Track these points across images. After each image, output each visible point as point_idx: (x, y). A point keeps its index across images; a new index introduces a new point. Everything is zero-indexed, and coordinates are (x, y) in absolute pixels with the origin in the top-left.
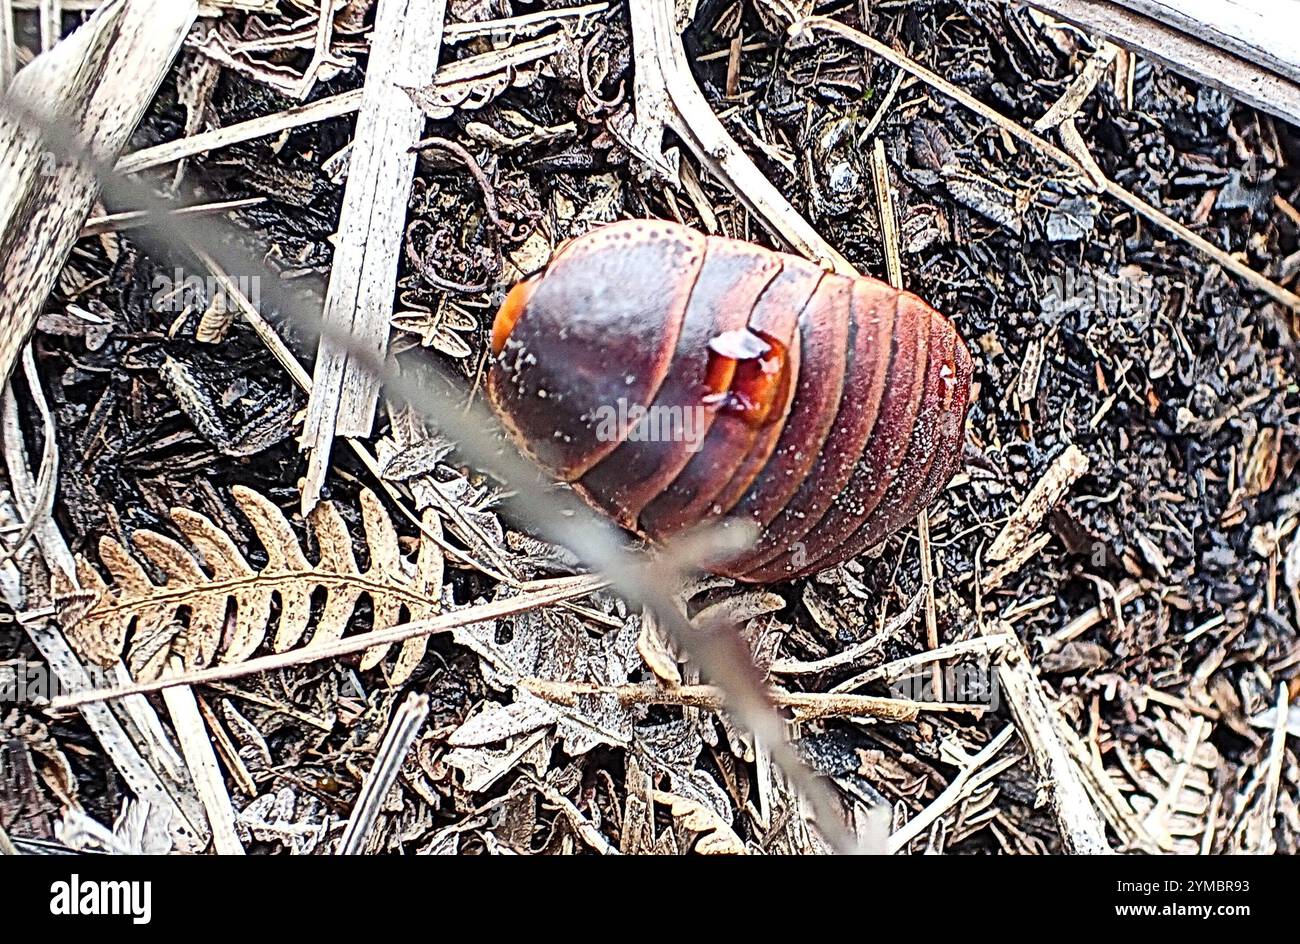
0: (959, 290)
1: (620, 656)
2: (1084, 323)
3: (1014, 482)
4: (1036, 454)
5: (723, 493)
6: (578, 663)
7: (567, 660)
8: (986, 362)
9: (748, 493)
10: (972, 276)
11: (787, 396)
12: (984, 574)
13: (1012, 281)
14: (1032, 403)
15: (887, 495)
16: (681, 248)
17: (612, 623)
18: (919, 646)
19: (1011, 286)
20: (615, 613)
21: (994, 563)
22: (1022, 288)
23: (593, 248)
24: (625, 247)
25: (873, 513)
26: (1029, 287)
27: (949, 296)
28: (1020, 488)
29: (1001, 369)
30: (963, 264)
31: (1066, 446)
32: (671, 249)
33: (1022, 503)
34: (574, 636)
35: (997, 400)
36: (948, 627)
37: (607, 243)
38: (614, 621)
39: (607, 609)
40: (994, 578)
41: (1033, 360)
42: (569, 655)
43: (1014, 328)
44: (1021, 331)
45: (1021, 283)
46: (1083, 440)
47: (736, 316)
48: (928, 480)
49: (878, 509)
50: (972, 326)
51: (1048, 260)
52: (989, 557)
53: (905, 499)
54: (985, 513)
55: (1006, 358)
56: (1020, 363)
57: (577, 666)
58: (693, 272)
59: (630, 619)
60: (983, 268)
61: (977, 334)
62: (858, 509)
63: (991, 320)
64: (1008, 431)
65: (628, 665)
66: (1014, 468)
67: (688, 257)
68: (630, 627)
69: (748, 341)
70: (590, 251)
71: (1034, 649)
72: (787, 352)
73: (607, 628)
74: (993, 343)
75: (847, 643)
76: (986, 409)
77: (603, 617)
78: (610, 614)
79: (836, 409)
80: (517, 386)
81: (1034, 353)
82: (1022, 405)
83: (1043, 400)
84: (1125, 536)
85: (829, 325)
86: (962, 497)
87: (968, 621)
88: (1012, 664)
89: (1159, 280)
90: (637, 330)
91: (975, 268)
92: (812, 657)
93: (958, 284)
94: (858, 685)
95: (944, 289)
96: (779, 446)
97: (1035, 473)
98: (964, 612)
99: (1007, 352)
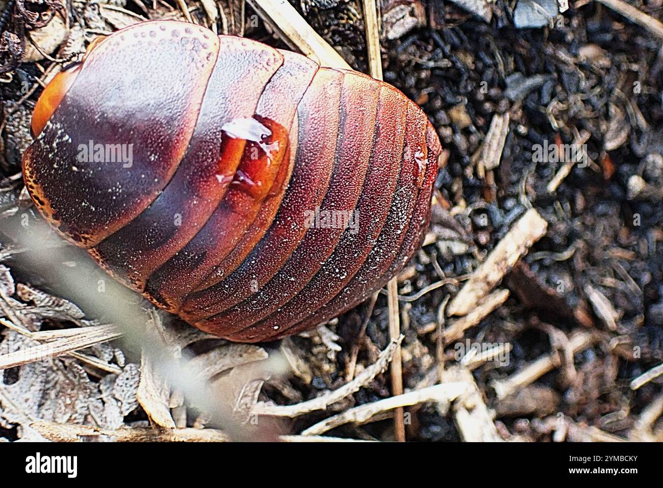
0: (433, 69)
1: (117, 400)
2: (546, 98)
3: (477, 242)
4: (498, 217)
5: (227, 258)
6: (79, 405)
7: (68, 401)
8: (454, 132)
9: (249, 257)
10: (445, 56)
11: (286, 174)
12: (446, 325)
13: (481, 59)
14: (496, 170)
15: (366, 262)
16: (197, 46)
17: (111, 370)
18: (384, 392)
19: (480, 65)
20: (114, 361)
21: (456, 317)
22: (489, 66)
23: (123, 45)
24: (150, 44)
25: (354, 278)
26: (496, 65)
27: (424, 75)
28: (482, 247)
29: (468, 140)
30: (436, 45)
31: (526, 210)
32: (189, 46)
33: (483, 262)
34: (76, 381)
35: (464, 166)
36: (412, 374)
37: (135, 41)
38: (113, 368)
39: (107, 357)
40: (455, 330)
41: (498, 132)
42: (71, 398)
43: (481, 103)
44: (488, 106)
45: (489, 61)
46: (542, 203)
47: (245, 104)
48: (401, 249)
49: (358, 274)
50: (443, 100)
51: (514, 43)
52: (452, 311)
53: (382, 265)
54: (449, 270)
55: (473, 128)
56: (486, 133)
57: (77, 408)
58: (208, 67)
59: (127, 368)
60: (454, 48)
61: (447, 107)
62: (341, 274)
63: (460, 94)
64: (472, 193)
65: (123, 409)
66: (477, 229)
67: (204, 53)
68: (128, 375)
69: (254, 127)
70: (121, 47)
71: (490, 396)
72: (288, 135)
73: (105, 373)
74: (462, 116)
75: (320, 390)
76: (453, 174)
77: (103, 364)
78: (110, 363)
79: (327, 185)
80: (52, 162)
81: (499, 126)
82: (486, 171)
83: (507, 167)
84: (578, 291)
85: (322, 114)
86: (428, 253)
87: (431, 368)
88: (470, 410)
89: (616, 58)
90: (161, 115)
91: (447, 49)
92: (286, 402)
93: (432, 64)
94: (328, 428)
95: (419, 67)
96: (278, 217)
97: (496, 234)
98: (427, 360)
99: (475, 124)
